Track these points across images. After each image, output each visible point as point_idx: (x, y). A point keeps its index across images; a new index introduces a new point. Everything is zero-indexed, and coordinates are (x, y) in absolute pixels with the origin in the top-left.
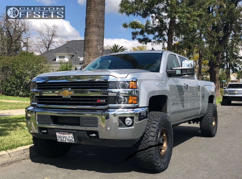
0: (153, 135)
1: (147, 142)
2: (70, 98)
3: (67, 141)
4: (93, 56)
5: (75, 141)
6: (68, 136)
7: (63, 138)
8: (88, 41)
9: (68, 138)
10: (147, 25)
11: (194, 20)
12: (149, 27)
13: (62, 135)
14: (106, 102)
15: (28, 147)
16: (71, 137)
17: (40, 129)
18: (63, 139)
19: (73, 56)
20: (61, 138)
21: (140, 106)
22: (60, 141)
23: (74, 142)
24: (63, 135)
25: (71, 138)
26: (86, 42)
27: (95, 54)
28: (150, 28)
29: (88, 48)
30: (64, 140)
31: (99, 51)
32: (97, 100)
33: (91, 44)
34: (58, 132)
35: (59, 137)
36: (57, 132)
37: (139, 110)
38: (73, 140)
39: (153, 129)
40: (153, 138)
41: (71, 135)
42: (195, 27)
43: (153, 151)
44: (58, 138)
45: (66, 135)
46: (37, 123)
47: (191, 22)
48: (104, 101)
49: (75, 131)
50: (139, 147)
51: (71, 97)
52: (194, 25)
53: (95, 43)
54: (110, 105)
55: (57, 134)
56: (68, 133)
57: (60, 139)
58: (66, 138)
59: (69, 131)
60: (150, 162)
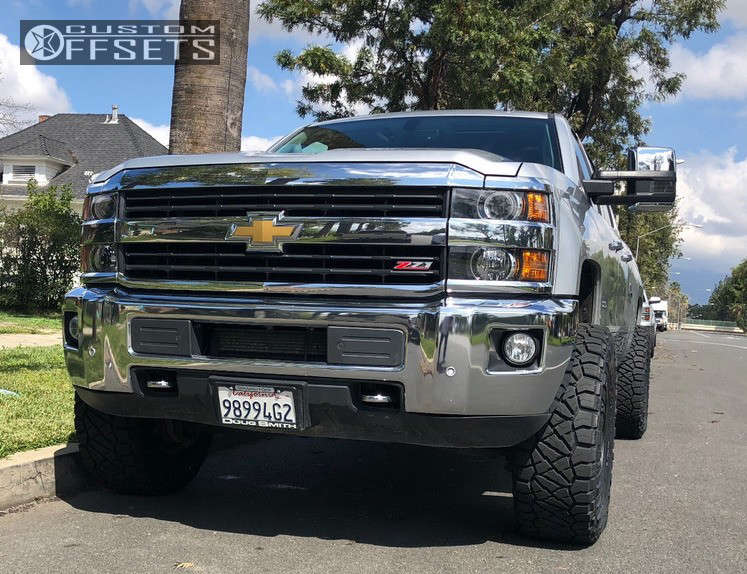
0: (592, 405)
1: (569, 433)
2: (281, 254)
3: (264, 423)
4: (206, 148)
5: (297, 424)
6: (270, 401)
7: (249, 409)
8: (190, 92)
9: (269, 410)
10: (360, 63)
11: (521, 58)
12: (365, 73)
13: (241, 399)
14: (437, 272)
15: (49, 452)
16: (285, 405)
17: (142, 375)
18: (244, 413)
19: (65, 168)
20: (239, 408)
21: (556, 291)
22: (232, 422)
23: (295, 426)
24: (247, 399)
25: (284, 411)
26: (180, 93)
27: (213, 140)
28: (370, 77)
29: (191, 116)
30: (249, 418)
31: (227, 130)
32: (397, 260)
33: (202, 102)
34: (228, 386)
35: (229, 408)
36: (222, 385)
37: (551, 308)
38: (292, 416)
39: (592, 385)
40: (593, 417)
41: (286, 399)
42: (524, 79)
43: (590, 465)
44: (224, 411)
45: (261, 400)
46: (131, 351)
47: (511, 63)
48: (428, 265)
49: (303, 383)
50: (533, 450)
51: (285, 246)
52: (521, 75)
53: (216, 100)
54: (451, 282)
55: (224, 394)
56: (273, 390)
57: (231, 415)
58: (259, 410)
59: (279, 383)
60: (573, 506)
